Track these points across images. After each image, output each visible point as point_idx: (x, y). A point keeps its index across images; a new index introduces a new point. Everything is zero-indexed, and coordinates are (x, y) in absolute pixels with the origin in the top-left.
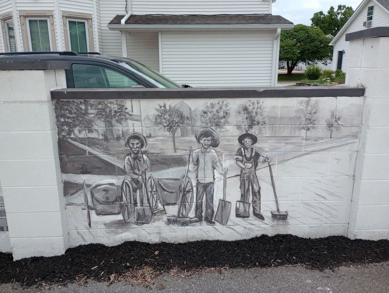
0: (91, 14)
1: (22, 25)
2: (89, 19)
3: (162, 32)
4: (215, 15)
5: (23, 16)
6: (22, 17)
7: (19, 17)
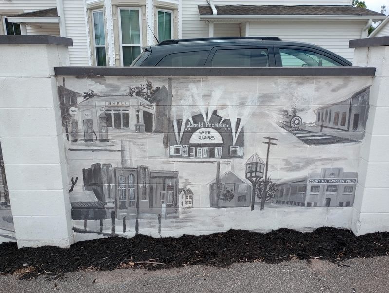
0: (176, 5)
1: (114, 14)
2: (175, 9)
3: (250, 22)
4: (296, 6)
5: (116, 5)
6: (114, 7)
7: (111, 6)
